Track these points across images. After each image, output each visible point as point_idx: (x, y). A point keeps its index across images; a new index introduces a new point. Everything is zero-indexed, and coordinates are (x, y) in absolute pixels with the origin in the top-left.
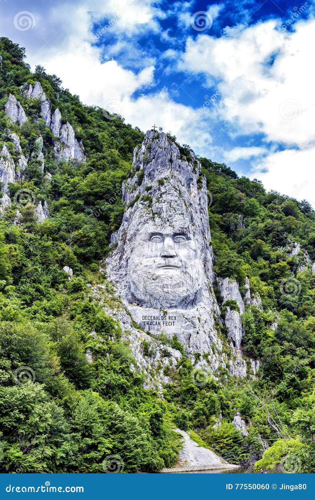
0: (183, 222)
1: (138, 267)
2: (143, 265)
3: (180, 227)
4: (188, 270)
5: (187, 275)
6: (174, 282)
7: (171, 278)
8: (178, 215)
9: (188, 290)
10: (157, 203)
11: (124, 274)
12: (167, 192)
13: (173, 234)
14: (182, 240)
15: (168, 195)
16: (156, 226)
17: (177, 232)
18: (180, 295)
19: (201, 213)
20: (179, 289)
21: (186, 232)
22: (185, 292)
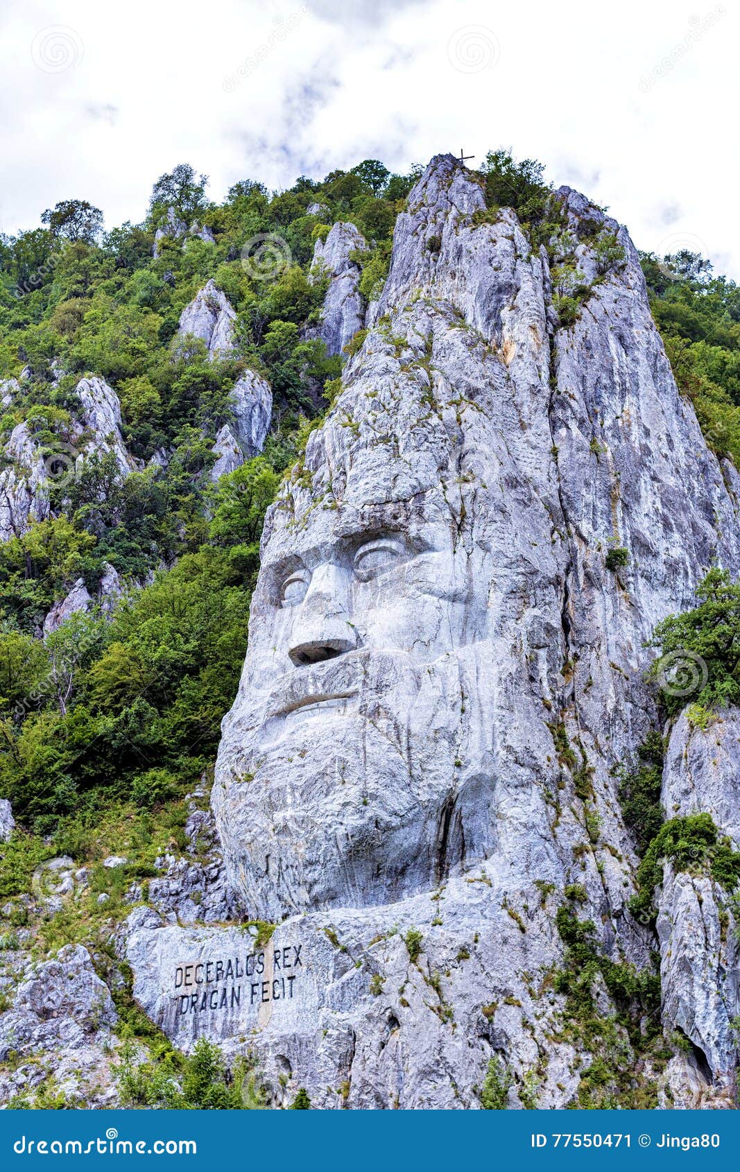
0: (383, 475)
3: (369, 504)
4: (388, 699)
5: (383, 723)
7: (303, 754)
8: (368, 449)
9: (366, 798)
14: (384, 561)
17: (355, 526)
18: (330, 831)
19: (560, 427)
20: (330, 797)
21: (395, 518)
22: (350, 809)
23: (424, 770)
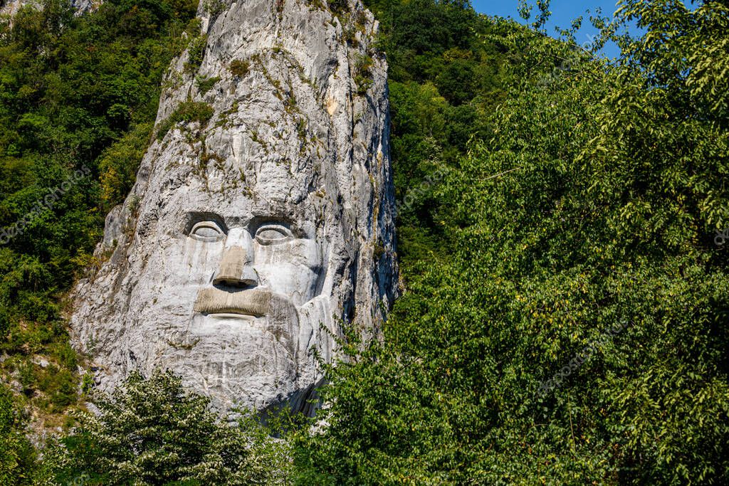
0: (284, 185)
1: (146, 311)
2: (159, 306)
3: (275, 199)
5: (282, 339)
6: (240, 359)
7: (232, 346)
8: (274, 164)
10: (220, 129)
11: (118, 330)
12: (253, 96)
13: (250, 216)
14: (279, 237)
15: (252, 106)
16: (206, 194)
17: (266, 212)
18: (252, 396)
19: (355, 163)
20: (253, 377)
21: (291, 214)
22: (268, 387)
23: (302, 371)
